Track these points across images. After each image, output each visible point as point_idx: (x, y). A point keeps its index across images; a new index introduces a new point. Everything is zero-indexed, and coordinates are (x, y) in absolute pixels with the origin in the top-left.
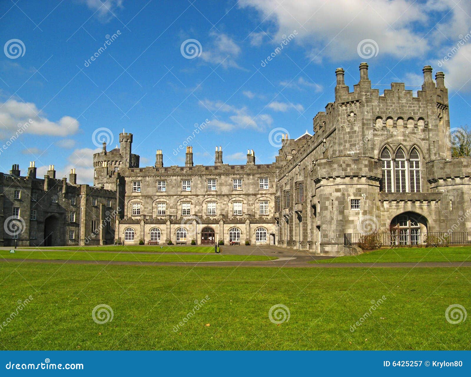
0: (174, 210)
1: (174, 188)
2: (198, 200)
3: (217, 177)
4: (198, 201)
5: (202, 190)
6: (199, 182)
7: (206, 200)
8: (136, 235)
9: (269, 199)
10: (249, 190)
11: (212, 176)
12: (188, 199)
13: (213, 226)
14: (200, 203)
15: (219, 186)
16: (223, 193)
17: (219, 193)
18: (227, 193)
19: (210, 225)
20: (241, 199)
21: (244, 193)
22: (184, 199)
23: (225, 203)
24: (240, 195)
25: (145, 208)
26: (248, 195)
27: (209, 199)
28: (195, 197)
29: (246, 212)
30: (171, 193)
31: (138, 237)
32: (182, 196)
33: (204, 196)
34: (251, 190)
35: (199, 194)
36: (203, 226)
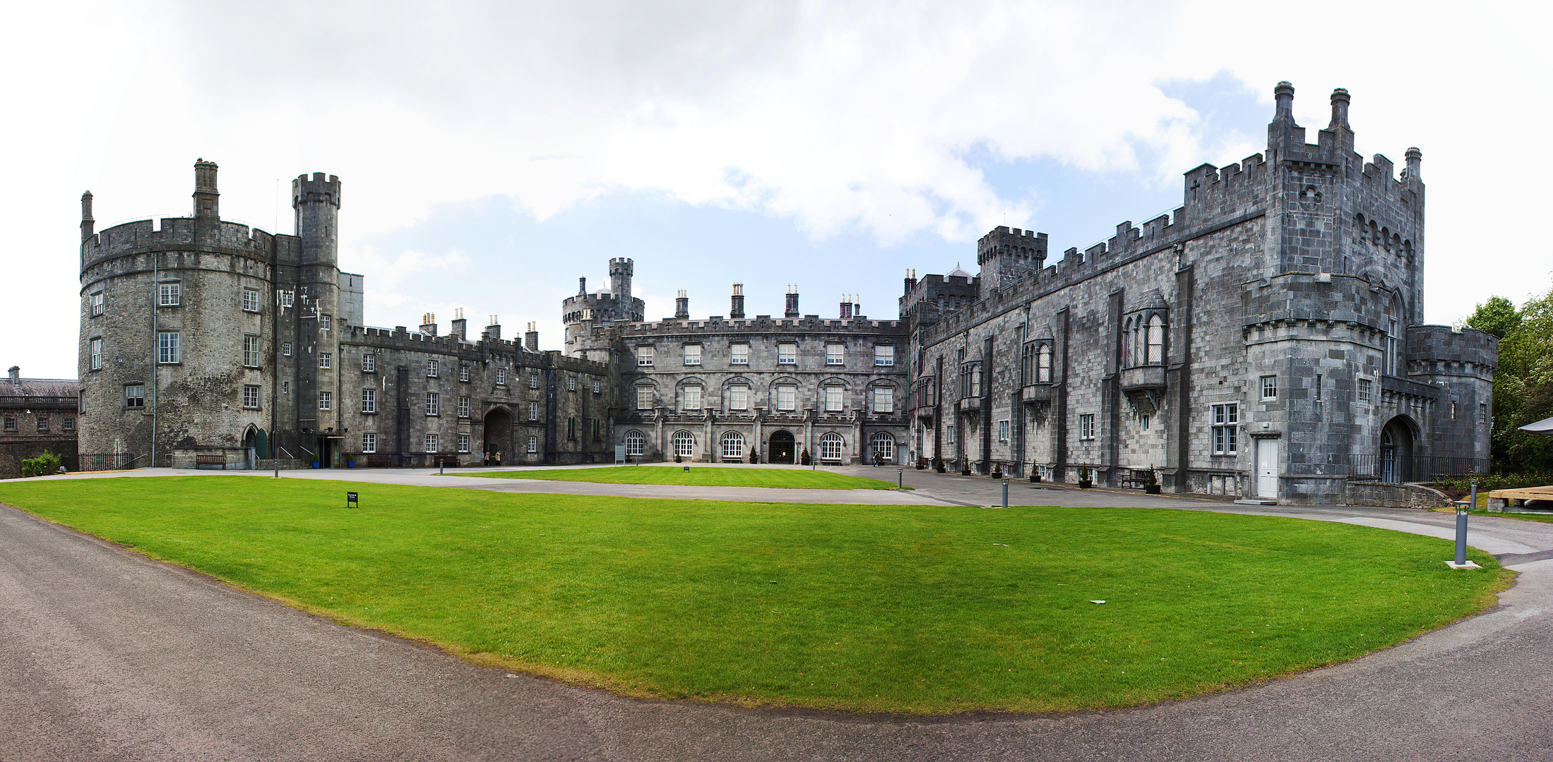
0: (716, 398)
1: (715, 358)
2: (762, 381)
3: (798, 340)
4: (761, 383)
5: (770, 362)
6: (763, 348)
7: (776, 382)
8: (647, 445)
9: (894, 384)
10: (856, 365)
11: (789, 337)
12: (743, 380)
13: (792, 430)
14: (765, 387)
15: (802, 355)
16: (808, 370)
17: (800, 370)
18: (817, 370)
19: (786, 428)
20: (843, 382)
21: (846, 370)
22: (736, 379)
23: (812, 387)
24: (840, 374)
25: (662, 395)
26: (855, 375)
27: (781, 381)
28: (755, 375)
29: (850, 405)
30: (711, 367)
32: (731, 373)
33: (773, 373)
34: (859, 364)
35: (763, 369)
36: (774, 429)
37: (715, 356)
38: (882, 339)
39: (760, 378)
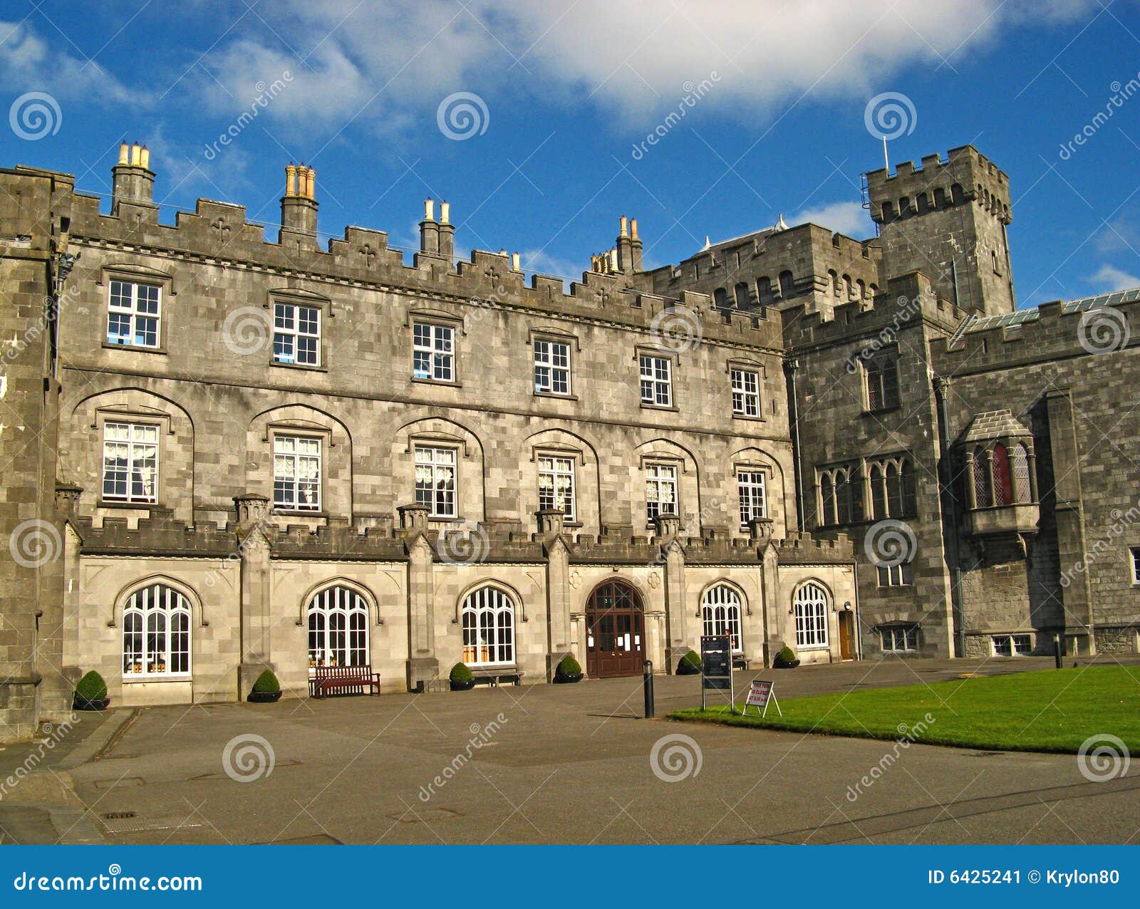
0: (375, 480)
1: (368, 356)
2: (501, 437)
3: (576, 332)
4: (500, 443)
5: (516, 384)
6: (496, 342)
7: (535, 441)
8: (210, 636)
9: (770, 462)
10: (699, 410)
11: (557, 324)
12: (449, 429)
13: (638, 575)
14: (507, 453)
15: (587, 375)
16: (604, 415)
17: (587, 412)
18: (622, 417)
19: (624, 572)
20: (676, 451)
21: (682, 423)
22: (429, 424)
23: (618, 461)
24: (671, 429)
25: (196, 457)
26: (702, 435)
27: (545, 439)
28: (483, 416)
30: (357, 383)
31: (224, 647)
32: (419, 403)
33: (526, 416)
34: (707, 411)
35: (499, 403)
36: (598, 574)
37: (370, 347)
38: (741, 354)
39: (496, 429)
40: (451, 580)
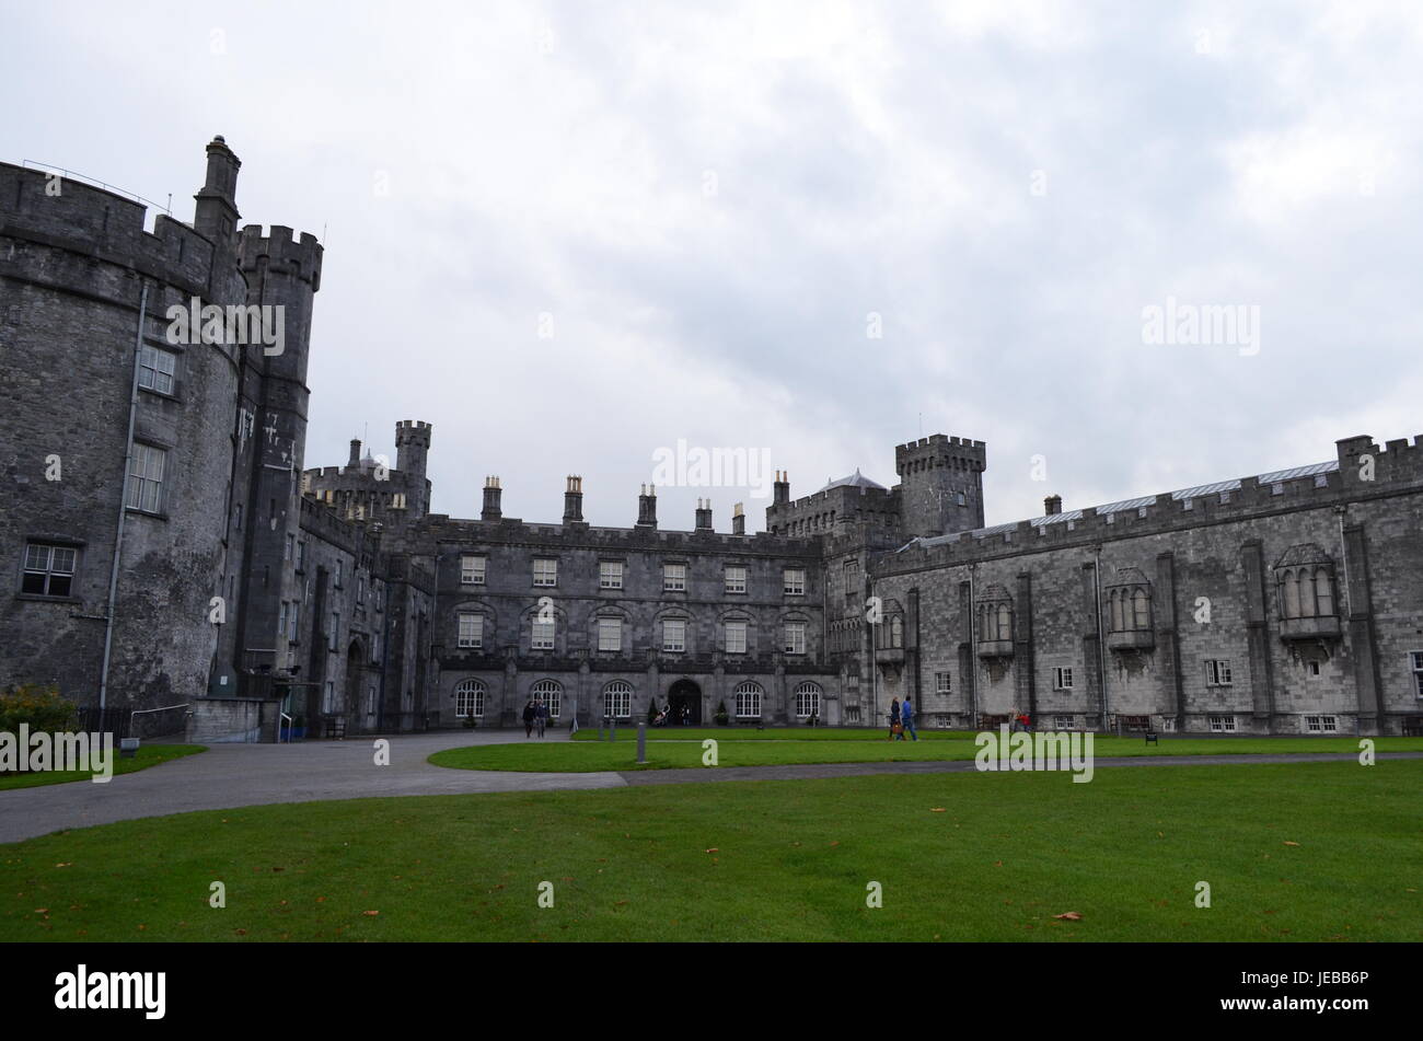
0: (579, 635)
1: (578, 580)
2: (642, 612)
3: (688, 559)
4: (643, 616)
5: (653, 587)
6: (644, 568)
7: (662, 614)
9: (807, 618)
10: (762, 594)
11: (677, 556)
12: (617, 610)
13: (699, 678)
14: (646, 620)
15: (694, 580)
16: (702, 599)
17: (692, 598)
18: (713, 600)
19: (690, 677)
20: (746, 615)
21: (750, 600)
22: (607, 609)
23: (708, 621)
24: (744, 604)
25: (498, 628)
26: (762, 606)
27: (668, 612)
28: (634, 604)
29: (756, 645)
30: (571, 592)
32: (601, 599)
33: (658, 603)
34: (766, 594)
35: (644, 596)
36: (675, 677)
37: (578, 576)
38: (792, 562)
39: (640, 609)
40: (599, 679)
